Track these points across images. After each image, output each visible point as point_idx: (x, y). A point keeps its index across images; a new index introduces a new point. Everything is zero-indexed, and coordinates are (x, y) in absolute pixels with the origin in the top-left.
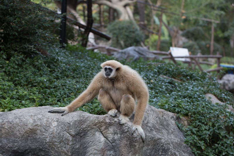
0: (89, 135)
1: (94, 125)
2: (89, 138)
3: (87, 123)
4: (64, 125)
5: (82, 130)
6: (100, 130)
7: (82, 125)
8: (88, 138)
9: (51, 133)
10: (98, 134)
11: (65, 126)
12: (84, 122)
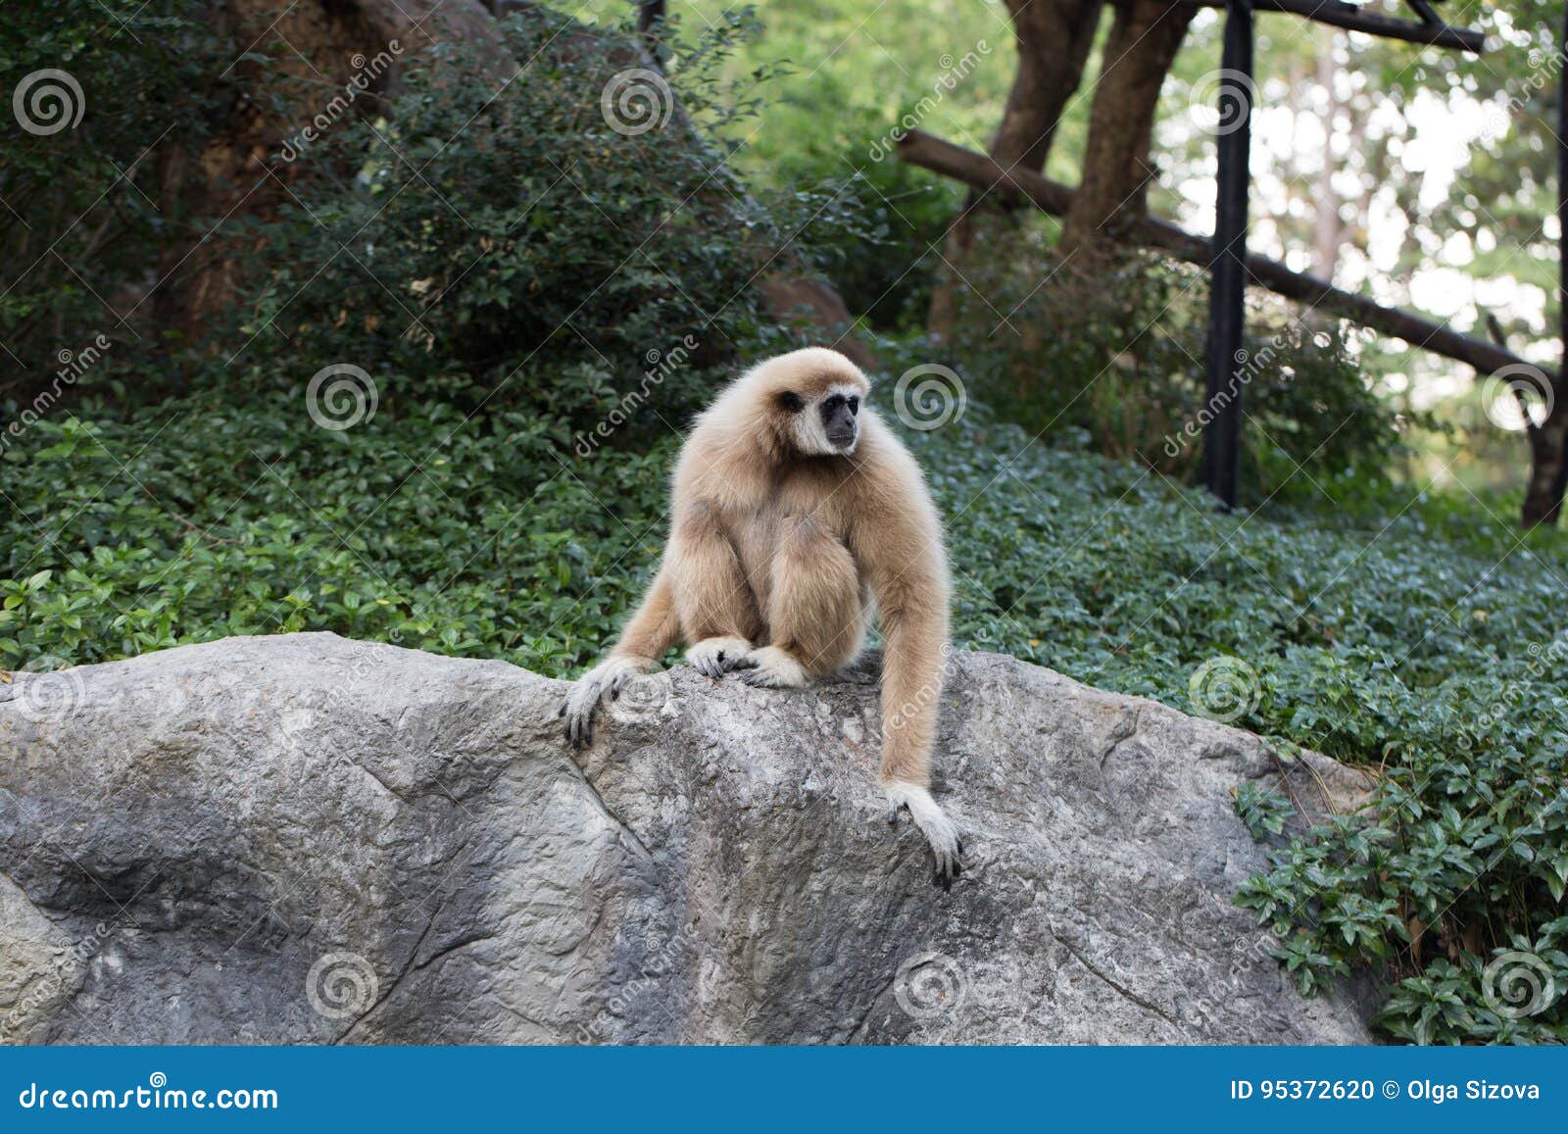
0: (507, 794)
1: (538, 737)
2: (507, 814)
3: (493, 726)
4: (357, 727)
5: (459, 765)
6: (582, 768)
7: (463, 733)
8: (501, 810)
9: (265, 770)
10: (566, 794)
11: (361, 734)
12: (479, 716)
